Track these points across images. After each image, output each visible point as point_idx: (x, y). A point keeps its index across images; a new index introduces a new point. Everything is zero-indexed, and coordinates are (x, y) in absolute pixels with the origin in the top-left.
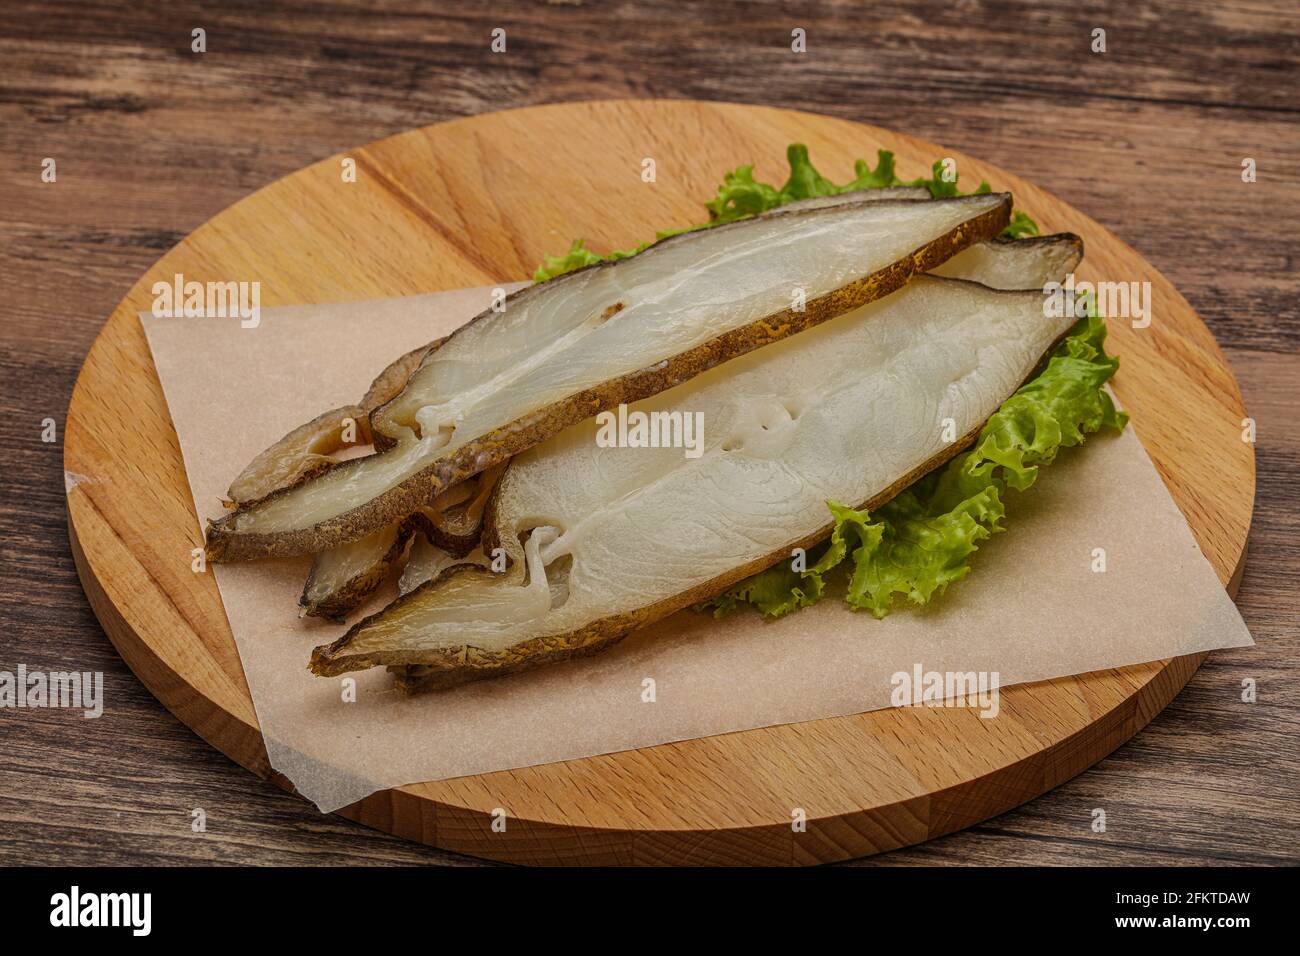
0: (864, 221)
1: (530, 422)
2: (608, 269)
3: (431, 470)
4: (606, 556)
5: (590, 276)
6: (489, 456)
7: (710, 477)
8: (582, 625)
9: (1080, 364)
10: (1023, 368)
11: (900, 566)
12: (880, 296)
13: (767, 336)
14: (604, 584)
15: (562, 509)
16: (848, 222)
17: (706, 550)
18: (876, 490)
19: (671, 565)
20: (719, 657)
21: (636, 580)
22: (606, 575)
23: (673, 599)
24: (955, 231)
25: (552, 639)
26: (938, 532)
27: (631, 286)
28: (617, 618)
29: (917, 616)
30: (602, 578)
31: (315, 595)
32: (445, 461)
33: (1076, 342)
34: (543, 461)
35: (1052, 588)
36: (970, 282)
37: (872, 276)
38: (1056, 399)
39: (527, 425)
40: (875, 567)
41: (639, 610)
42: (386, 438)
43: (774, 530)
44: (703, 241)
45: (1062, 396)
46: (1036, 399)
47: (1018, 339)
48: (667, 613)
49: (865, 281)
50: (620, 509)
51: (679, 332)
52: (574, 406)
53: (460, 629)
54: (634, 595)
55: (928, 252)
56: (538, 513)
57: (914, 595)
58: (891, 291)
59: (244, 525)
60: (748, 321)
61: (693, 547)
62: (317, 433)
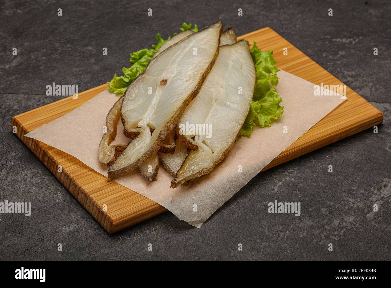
1: (178, 113)
2: (144, 75)
3: (160, 134)
6: (173, 125)
7: (218, 110)
8: (222, 154)
13: (208, 73)
17: (232, 126)
19: (228, 133)
21: (223, 140)
28: (227, 150)
30: (216, 143)
32: (162, 131)
41: (230, 146)
45: (270, 61)
49: (216, 51)
51: (190, 79)
53: (199, 166)
54: (226, 143)
59: (116, 167)
60: (204, 71)
61: (228, 127)
62: (105, 141)
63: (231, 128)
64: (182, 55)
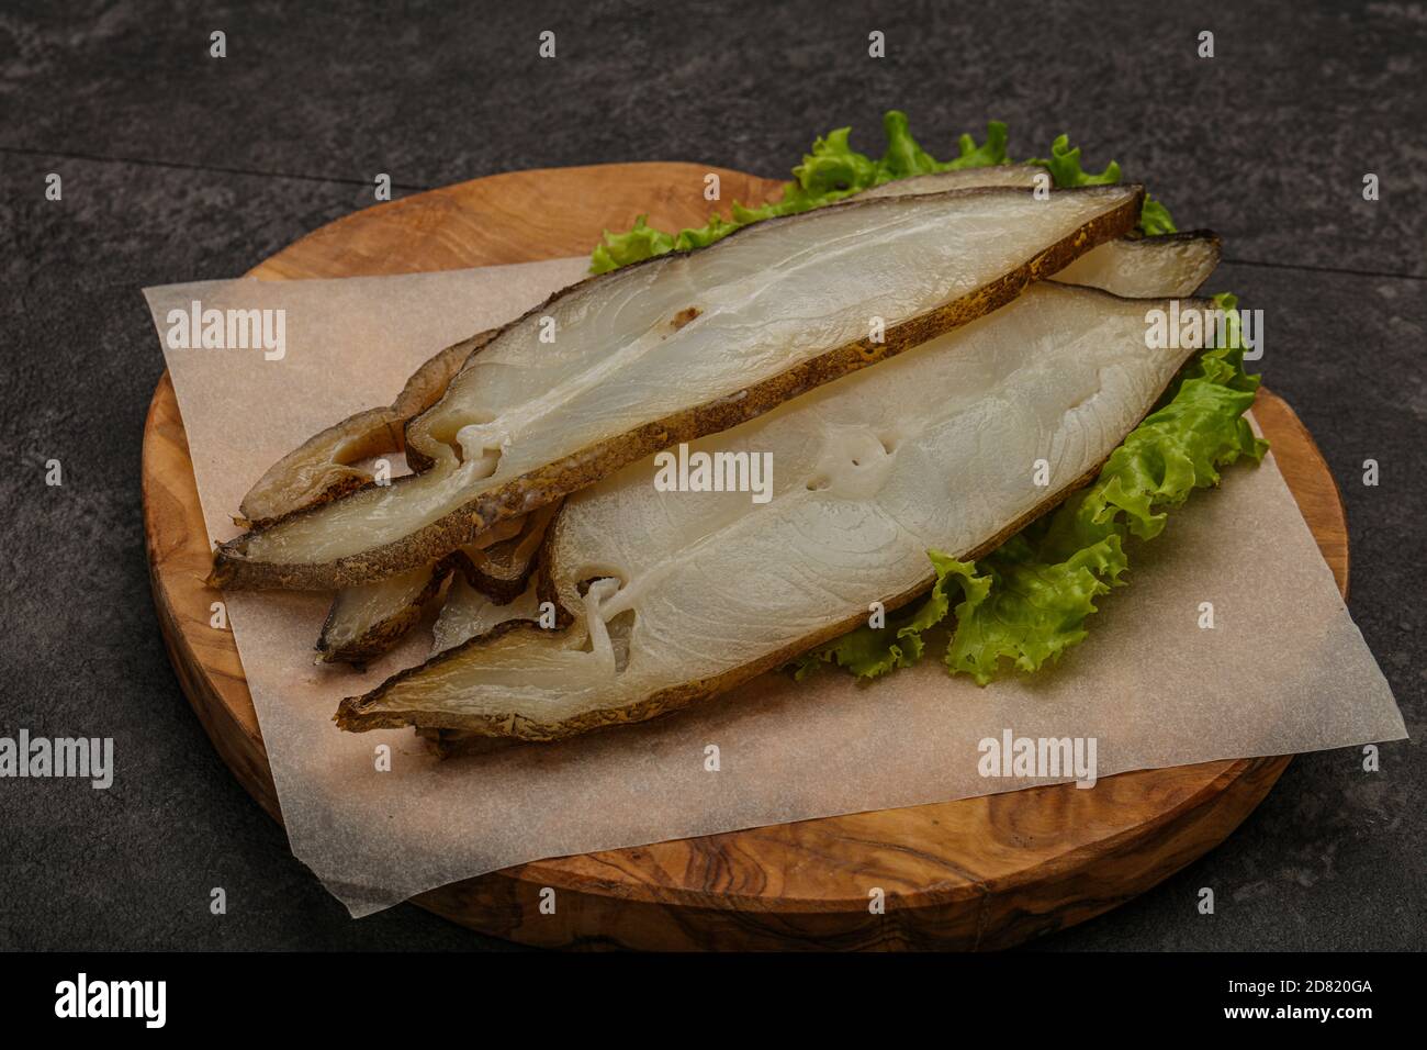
0: (975, 215)
1: (587, 457)
2: (680, 261)
3: (473, 506)
4: (671, 613)
5: (660, 268)
6: (539, 495)
7: (792, 521)
8: (645, 696)
9: (1217, 391)
10: (1149, 393)
11: (1006, 623)
12: (989, 310)
13: (861, 360)
14: (670, 647)
15: (625, 557)
16: (956, 216)
17: (786, 609)
18: (980, 539)
19: (745, 625)
20: (800, 728)
21: (706, 643)
22: (672, 637)
23: (748, 666)
24: (1079, 231)
25: (611, 712)
26: (1051, 585)
27: (708, 286)
28: (684, 688)
29: (1025, 686)
30: (667, 640)
31: (335, 638)
32: (488, 496)
33: (1212, 361)
34: (602, 499)
35: (1180, 653)
36: (1093, 289)
37: (982, 290)
38: (1190, 433)
39: (585, 460)
40: (978, 623)
41: (710, 679)
42: (423, 456)
43: (864, 585)
44: (790, 230)
45: (1196, 430)
46: (1167, 432)
47: (1146, 357)
48: (740, 681)
49: (974, 295)
50: (687, 559)
51: (758, 353)
52: (638, 440)
53: (508, 695)
54: (704, 661)
55: (1045, 258)
56: (598, 562)
57: (1023, 660)
58: (1002, 304)
59: (257, 550)
60: (840, 344)
61: (771, 604)
62: (344, 438)
63: (775, 612)
64: (851, 248)
